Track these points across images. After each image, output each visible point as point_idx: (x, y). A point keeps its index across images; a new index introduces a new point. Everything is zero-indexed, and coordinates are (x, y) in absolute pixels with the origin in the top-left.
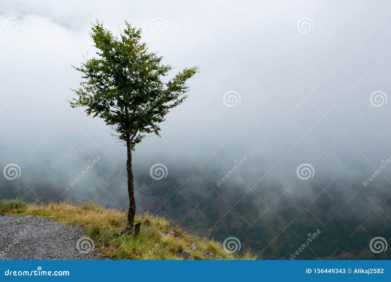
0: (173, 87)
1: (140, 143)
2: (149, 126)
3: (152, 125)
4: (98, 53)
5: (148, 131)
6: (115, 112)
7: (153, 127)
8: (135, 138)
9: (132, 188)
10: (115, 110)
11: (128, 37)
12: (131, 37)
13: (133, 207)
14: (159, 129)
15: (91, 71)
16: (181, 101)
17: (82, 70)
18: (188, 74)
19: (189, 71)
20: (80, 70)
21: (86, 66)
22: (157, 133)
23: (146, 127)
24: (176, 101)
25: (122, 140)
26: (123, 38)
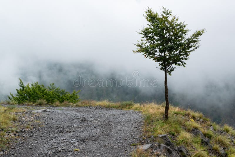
0: (191, 41)
1: (173, 71)
2: (179, 62)
3: (181, 61)
4: (148, 25)
5: (179, 65)
6: (158, 55)
7: (182, 63)
8: (170, 69)
9: (167, 96)
10: (158, 54)
11: (165, 15)
12: (166, 15)
13: (167, 106)
14: (185, 64)
15: (146, 34)
16: (197, 48)
17: (142, 33)
18: (199, 34)
19: (199, 32)
20: (140, 33)
21: (142, 31)
22: (184, 66)
23: (178, 63)
24: (193, 48)
25: (162, 70)
26: (162, 15)
